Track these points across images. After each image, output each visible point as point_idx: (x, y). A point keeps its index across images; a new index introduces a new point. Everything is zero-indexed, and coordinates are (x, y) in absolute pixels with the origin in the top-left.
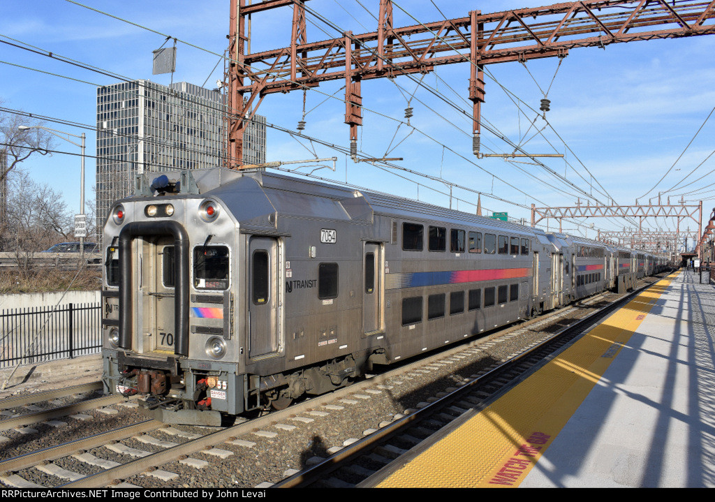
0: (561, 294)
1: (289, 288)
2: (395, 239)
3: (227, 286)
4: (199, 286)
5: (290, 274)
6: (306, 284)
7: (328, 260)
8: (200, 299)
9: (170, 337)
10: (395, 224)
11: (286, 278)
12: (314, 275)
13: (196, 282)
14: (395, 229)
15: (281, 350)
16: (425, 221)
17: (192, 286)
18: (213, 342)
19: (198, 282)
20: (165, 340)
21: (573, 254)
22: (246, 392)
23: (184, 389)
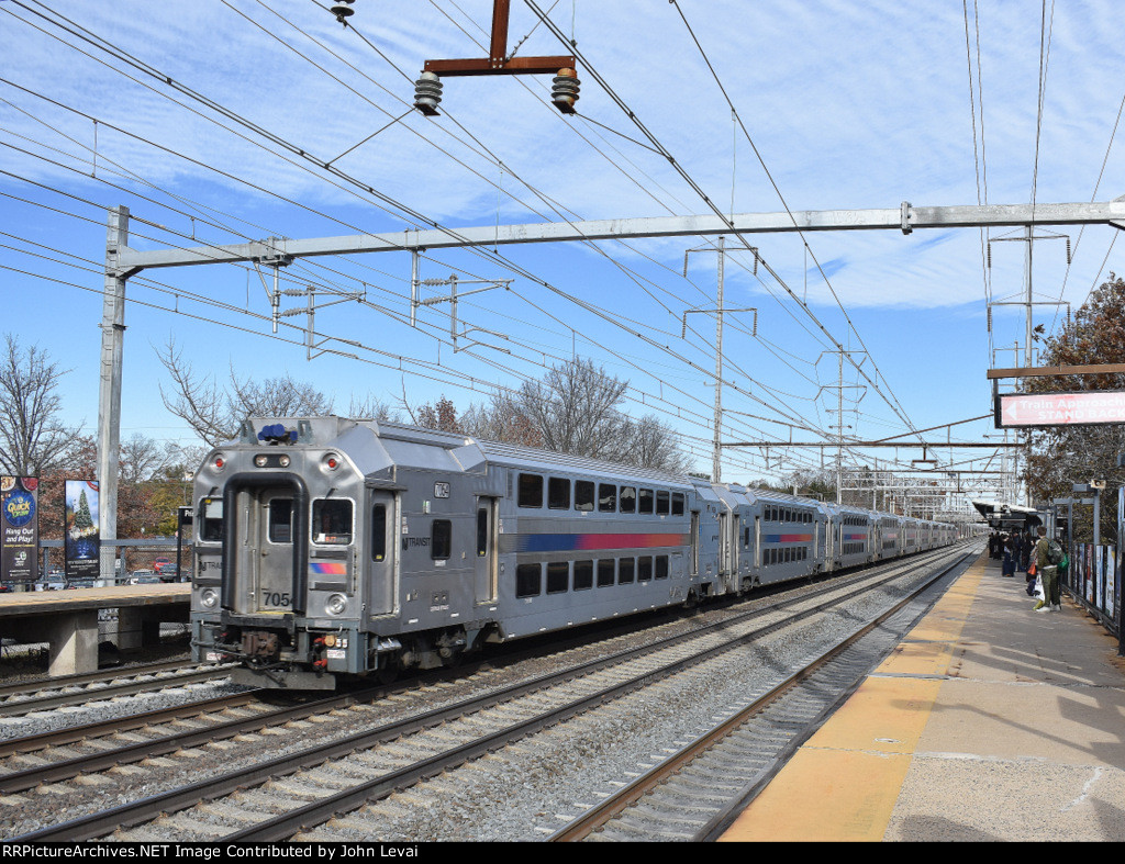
0: (737, 576)
1: (405, 546)
2: (510, 494)
3: (350, 540)
4: (319, 540)
5: (406, 530)
6: (419, 542)
7: (444, 516)
8: (321, 554)
9: (276, 597)
10: (510, 476)
11: (402, 535)
12: (427, 533)
13: (315, 536)
14: (510, 482)
15: (397, 611)
16: (546, 471)
17: (311, 541)
18: (332, 600)
19: (318, 536)
20: (270, 600)
21: (757, 518)
22: (366, 650)
23: (295, 650)
